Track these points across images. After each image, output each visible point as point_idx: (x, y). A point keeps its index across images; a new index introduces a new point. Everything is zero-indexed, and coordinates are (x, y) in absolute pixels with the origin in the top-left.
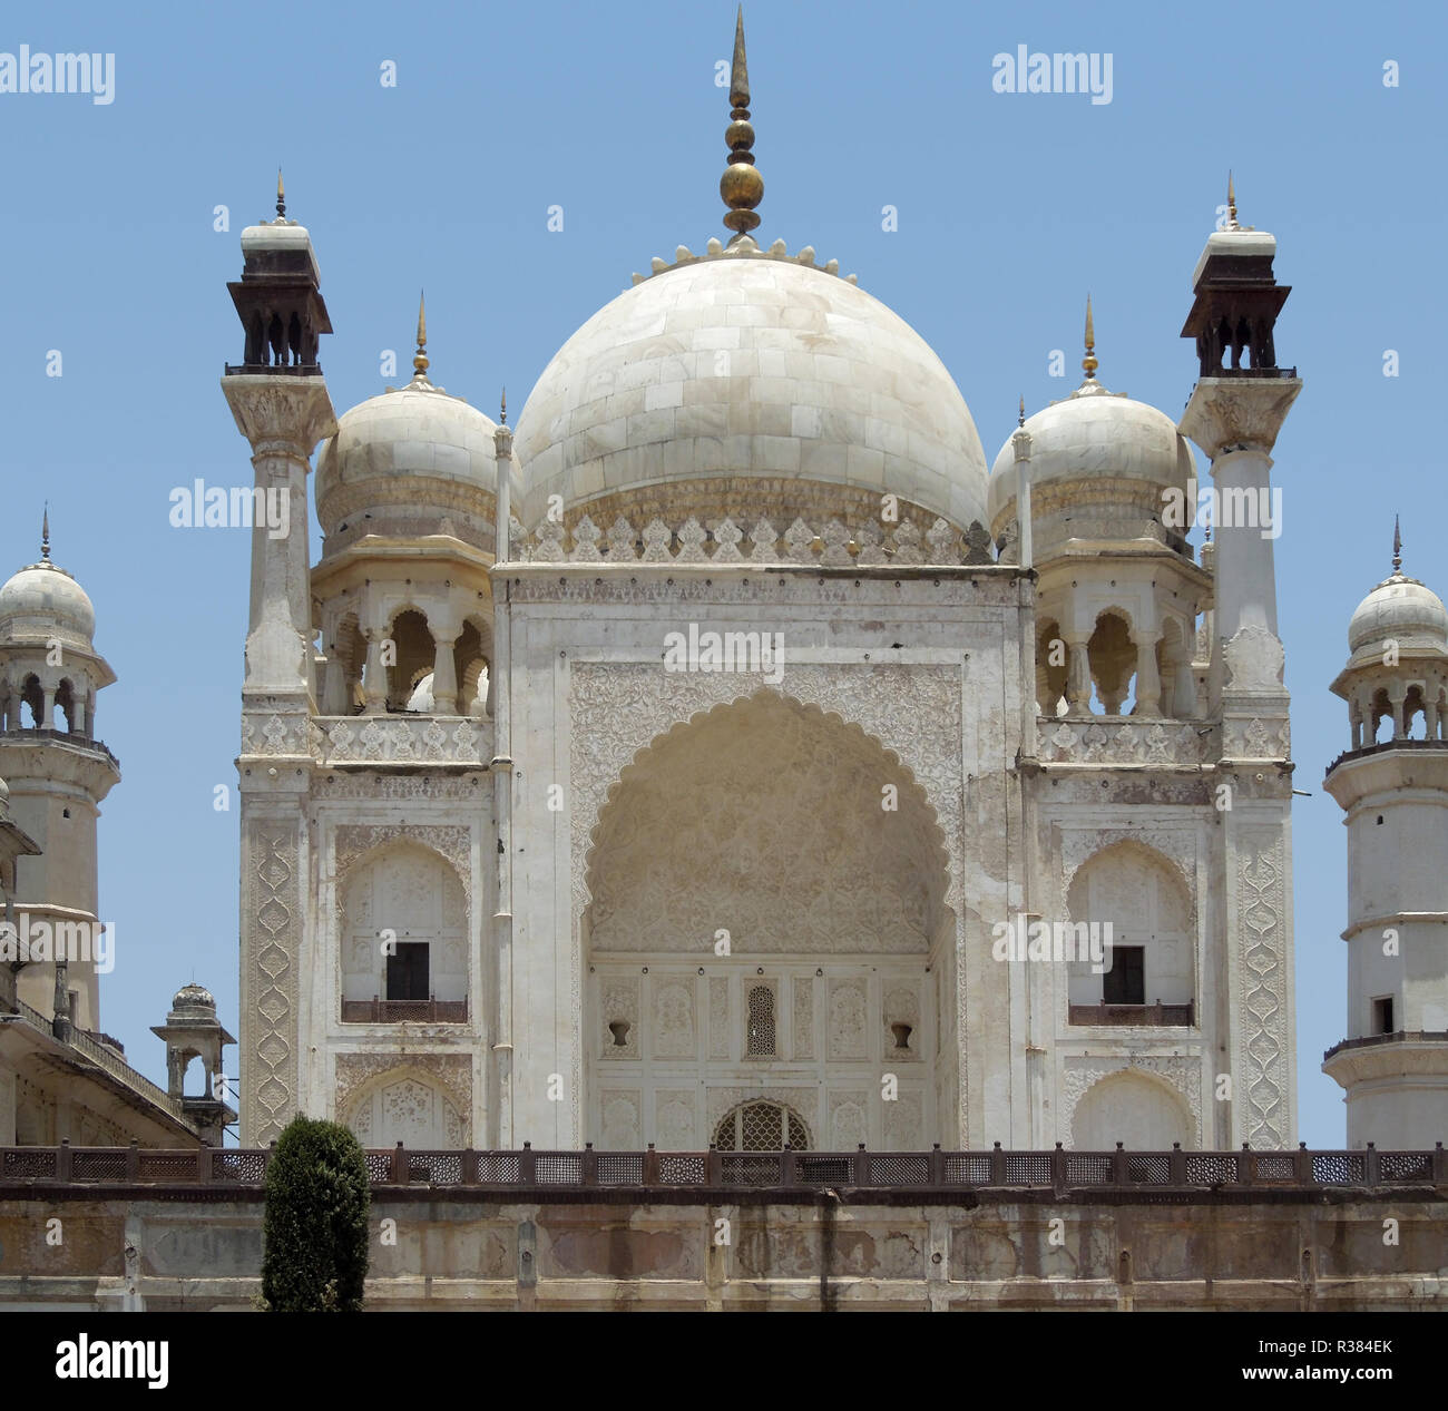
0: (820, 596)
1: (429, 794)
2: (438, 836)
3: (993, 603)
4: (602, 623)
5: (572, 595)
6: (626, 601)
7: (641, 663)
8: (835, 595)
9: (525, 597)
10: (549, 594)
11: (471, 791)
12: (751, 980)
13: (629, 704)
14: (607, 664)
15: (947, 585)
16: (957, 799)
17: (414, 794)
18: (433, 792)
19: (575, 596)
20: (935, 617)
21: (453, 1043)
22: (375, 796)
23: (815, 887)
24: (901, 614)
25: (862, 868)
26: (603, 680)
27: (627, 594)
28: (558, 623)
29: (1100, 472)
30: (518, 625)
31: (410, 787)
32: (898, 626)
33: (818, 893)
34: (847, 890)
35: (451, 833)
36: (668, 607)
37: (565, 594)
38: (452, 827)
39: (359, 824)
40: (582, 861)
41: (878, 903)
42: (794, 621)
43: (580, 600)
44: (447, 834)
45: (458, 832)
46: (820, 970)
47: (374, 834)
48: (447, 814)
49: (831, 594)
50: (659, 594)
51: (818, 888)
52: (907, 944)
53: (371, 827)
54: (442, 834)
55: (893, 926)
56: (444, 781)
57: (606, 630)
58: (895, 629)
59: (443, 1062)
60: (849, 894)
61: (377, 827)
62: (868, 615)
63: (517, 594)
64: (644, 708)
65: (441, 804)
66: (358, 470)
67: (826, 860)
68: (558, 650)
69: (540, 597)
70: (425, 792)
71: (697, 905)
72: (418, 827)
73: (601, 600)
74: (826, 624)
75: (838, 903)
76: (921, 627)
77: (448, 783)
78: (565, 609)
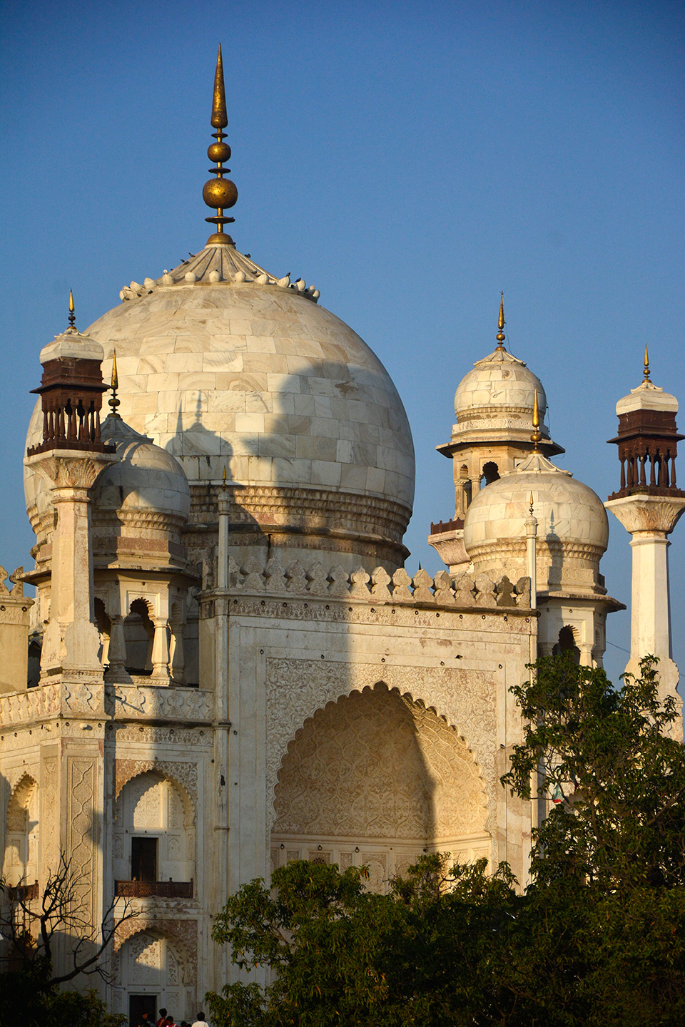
0: (415, 621)
1: (172, 740)
2: (177, 769)
3: (516, 632)
4: (285, 632)
5: (268, 612)
6: (300, 618)
7: (308, 660)
8: (425, 622)
9: (239, 612)
10: (254, 611)
11: (198, 740)
12: (313, 853)
13: (301, 687)
14: (288, 660)
15: (490, 618)
16: (493, 760)
17: (163, 740)
18: (175, 739)
19: (270, 613)
20: (481, 638)
21: (185, 913)
22: (138, 740)
23: (357, 790)
24: (462, 636)
25: (388, 779)
26: (285, 669)
27: (301, 613)
28: (258, 630)
29: (566, 538)
30: (234, 630)
31: (160, 735)
32: (460, 644)
33: (358, 794)
34: (377, 793)
35: (185, 767)
36: (325, 623)
37: (263, 611)
38: (186, 763)
39: (128, 759)
40: (272, 791)
41: (395, 802)
42: (399, 637)
43: (273, 616)
44: (183, 768)
45: (190, 767)
46: (357, 848)
47: (137, 766)
48: (183, 753)
49: (422, 621)
50: (320, 615)
51: (359, 791)
52: (412, 833)
53: (135, 761)
54: (180, 768)
55: (404, 819)
56: (182, 731)
57: (287, 637)
58: (458, 645)
59: (179, 925)
60: (377, 796)
61: (139, 761)
62: (442, 635)
63: (235, 610)
64: (310, 690)
65: (179, 747)
66: (111, 502)
67: (367, 772)
68: (258, 649)
69: (249, 612)
70: (170, 739)
71: (281, 800)
72: (165, 762)
73: (286, 617)
74: (418, 639)
75: (370, 802)
76: (473, 645)
77: (184, 733)
78: (261, 622)
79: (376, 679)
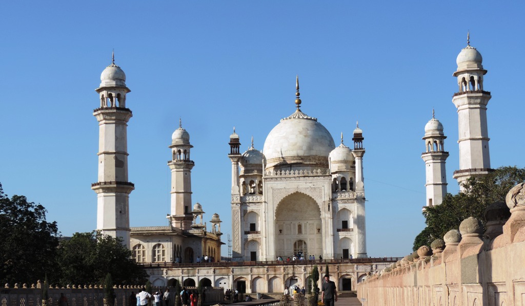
0: (304, 179)
2: (256, 211)
3: (326, 180)
7: (281, 189)
10: (270, 180)
11: (260, 205)
12: (298, 224)
14: (277, 189)
15: (320, 177)
16: (322, 204)
17: (253, 206)
20: (319, 181)
21: (259, 237)
22: (248, 206)
24: (314, 181)
27: (280, 180)
28: (271, 184)
38: (258, 209)
39: (246, 209)
42: (301, 182)
43: (274, 181)
46: (307, 222)
55: (317, 216)
57: (277, 185)
59: (257, 239)
62: (310, 181)
64: (282, 194)
68: (271, 187)
71: (291, 214)
72: (254, 209)
74: (305, 183)
76: (317, 183)
77: (257, 204)
78: (272, 182)
79: (296, 191)
